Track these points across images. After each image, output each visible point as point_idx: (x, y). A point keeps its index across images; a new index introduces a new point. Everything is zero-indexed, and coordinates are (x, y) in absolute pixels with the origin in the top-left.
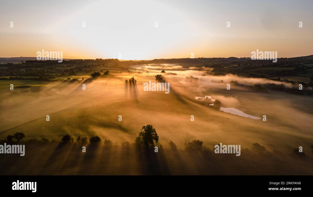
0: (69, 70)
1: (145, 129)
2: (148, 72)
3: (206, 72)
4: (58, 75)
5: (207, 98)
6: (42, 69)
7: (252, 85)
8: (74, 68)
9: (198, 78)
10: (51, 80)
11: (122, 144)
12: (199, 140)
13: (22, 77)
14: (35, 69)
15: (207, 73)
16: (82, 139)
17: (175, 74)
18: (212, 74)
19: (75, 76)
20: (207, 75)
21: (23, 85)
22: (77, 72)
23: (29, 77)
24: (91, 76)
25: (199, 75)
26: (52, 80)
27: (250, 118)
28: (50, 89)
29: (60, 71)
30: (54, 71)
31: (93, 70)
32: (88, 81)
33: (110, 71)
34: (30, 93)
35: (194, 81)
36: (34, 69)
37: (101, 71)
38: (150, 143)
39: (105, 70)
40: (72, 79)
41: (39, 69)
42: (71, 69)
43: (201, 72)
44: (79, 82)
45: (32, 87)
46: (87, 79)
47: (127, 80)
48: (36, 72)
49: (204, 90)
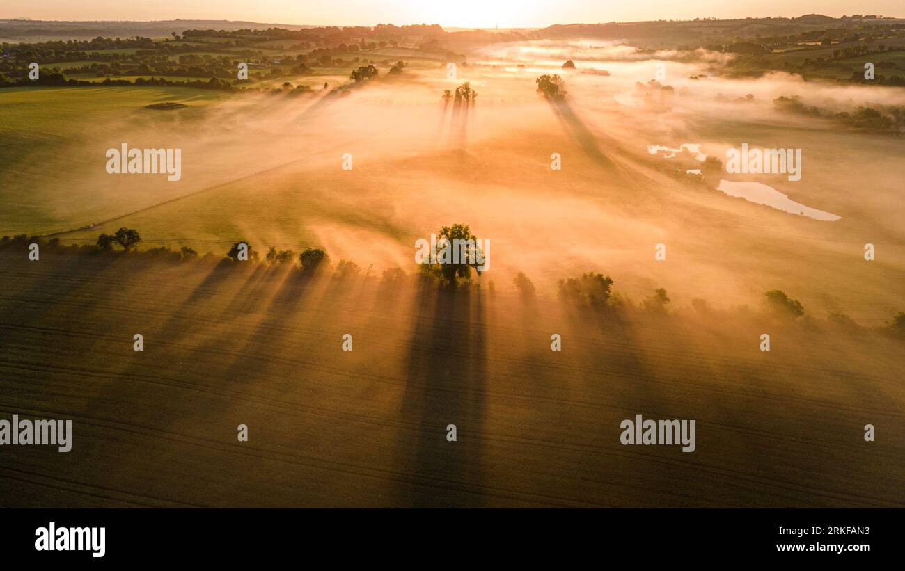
0: (295, 59)
1: (447, 235)
2: (522, 66)
3: (707, 66)
4: (263, 72)
5: (686, 149)
6: (224, 55)
7: (851, 111)
8: (310, 54)
9: (673, 87)
10: (241, 88)
11: (385, 273)
12: (602, 273)
13: (167, 79)
14: (205, 56)
15: (711, 70)
16: (278, 256)
17: (606, 74)
18: (724, 75)
19: (309, 78)
20: (709, 77)
21: (165, 102)
22: (316, 65)
23: (185, 80)
24: (352, 78)
25: (683, 75)
26: (243, 88)
27: (805, 214)
28: (231, 114)
29: (270, 62)
30: (254, 61)
31: (361, 58)
32: (340, 92)
33: (411, 62)
34: (176, 124)
35: (657, 95)
36: (201, 55)
37: (385, 63)
38: (461, 275)
39: (393, 59)
40: (295, 86)
41: (215, 56)
42: (300, 57)
43: (692, 68)
44: (315, 93)
45: (187, 106)
46: (338, 86)
47: (449, 91)
48: (207, 64)
49: (681, 125)
